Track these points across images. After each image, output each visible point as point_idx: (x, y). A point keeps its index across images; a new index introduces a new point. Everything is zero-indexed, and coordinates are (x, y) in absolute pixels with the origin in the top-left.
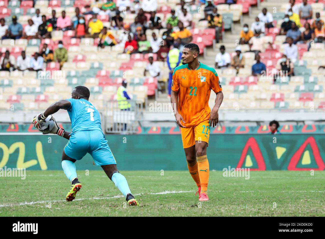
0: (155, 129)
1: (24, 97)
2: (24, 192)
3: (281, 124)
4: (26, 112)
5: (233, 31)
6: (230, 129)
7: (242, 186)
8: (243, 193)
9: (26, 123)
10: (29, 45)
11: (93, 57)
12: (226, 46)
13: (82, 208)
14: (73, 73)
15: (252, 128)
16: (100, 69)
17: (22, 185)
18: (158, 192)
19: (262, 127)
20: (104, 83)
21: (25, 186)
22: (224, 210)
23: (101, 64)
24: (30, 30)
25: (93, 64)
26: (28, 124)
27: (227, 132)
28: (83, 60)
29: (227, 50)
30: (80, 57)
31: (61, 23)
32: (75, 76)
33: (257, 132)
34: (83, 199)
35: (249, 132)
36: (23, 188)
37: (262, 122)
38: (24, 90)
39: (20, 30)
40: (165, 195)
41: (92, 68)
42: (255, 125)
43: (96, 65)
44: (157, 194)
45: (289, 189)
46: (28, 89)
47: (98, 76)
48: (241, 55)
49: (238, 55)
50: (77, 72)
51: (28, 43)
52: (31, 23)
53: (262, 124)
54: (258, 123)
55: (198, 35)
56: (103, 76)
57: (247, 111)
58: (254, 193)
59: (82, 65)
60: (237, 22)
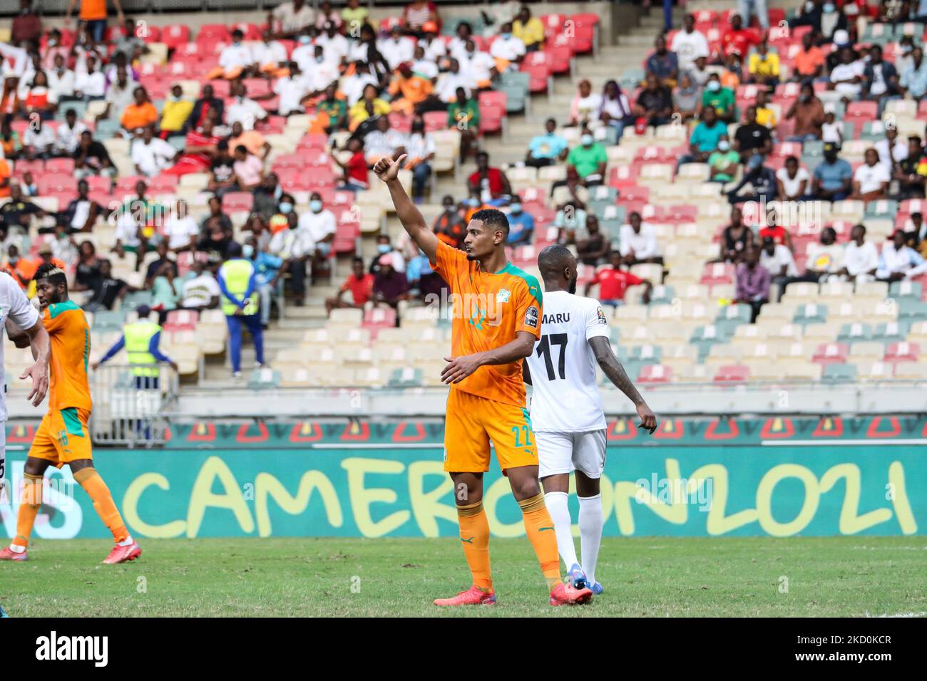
1: (856, 348)
2: (862, 591)
4: (861, 387)
9: (861, 415)
10: (869, 214)
17: (855, 573)
21: (862, 574)
24: (869, 176)
26: (868, 418)
36: (858, 580)
38: (856, 330)
39: (846, 176)
46: (865, 327)
51: (866, 209)
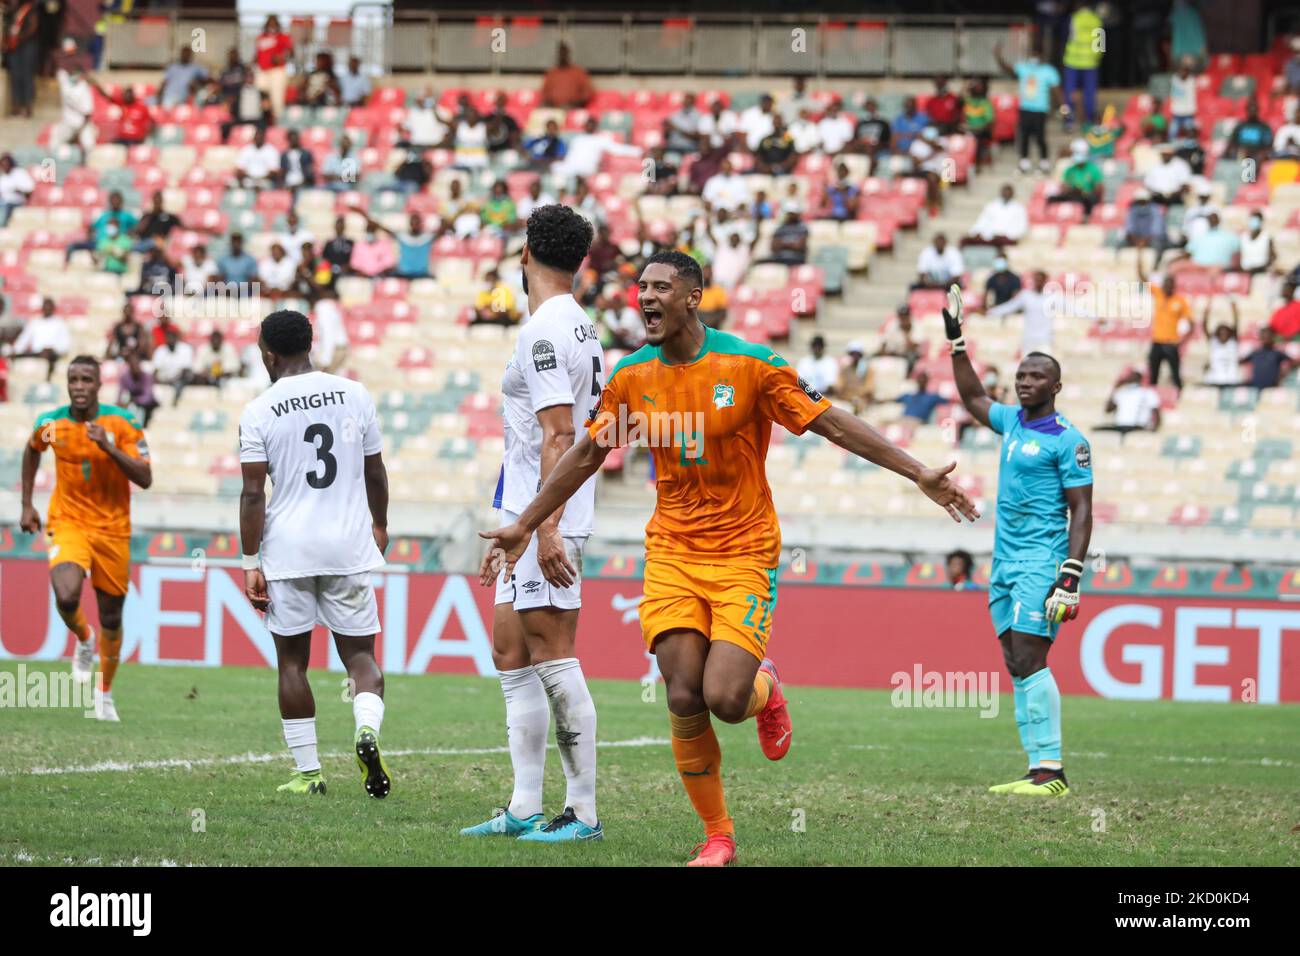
0: (618, 564)
3: (978, 562)
5: (848, 297)
6: (829, 570)
7: (855, 732)
8: (859, 752)
11: (455, 355)
12: (830, 337)
13: (407, 777)
14: (396, 399)
15: (891, 571)
16: (472, 388)
18: (621, 738)
19: (918, 569)
20: (481, 427)
22: (802, 797)
23: (475, 377)
25: (452, 376)
27: (821, 579)
28: (426, 364)
29: (829, 349)
30: (417, 355)
31: (365, 257)
32: (402, 409)
33: (906, 580)
34: (409, 752)
35: (881, 580)
37: (921, 553)
40: (638, 749)
41: (450, 386)
42: (899, 561)
43: (462, 379)
44: (616, 744)
45: (988, 743)
47: (465, 409)
48: (862, 366)
49: (855, 364)
50: (407, 397)
52: (278, 253)
53: (918, 560)
54: (909, 555)
55: (750, 305)
56: (481, 412)
57: (878, 520)
58: (889, 753)
59: (422, 377)
60: (859, 273)
